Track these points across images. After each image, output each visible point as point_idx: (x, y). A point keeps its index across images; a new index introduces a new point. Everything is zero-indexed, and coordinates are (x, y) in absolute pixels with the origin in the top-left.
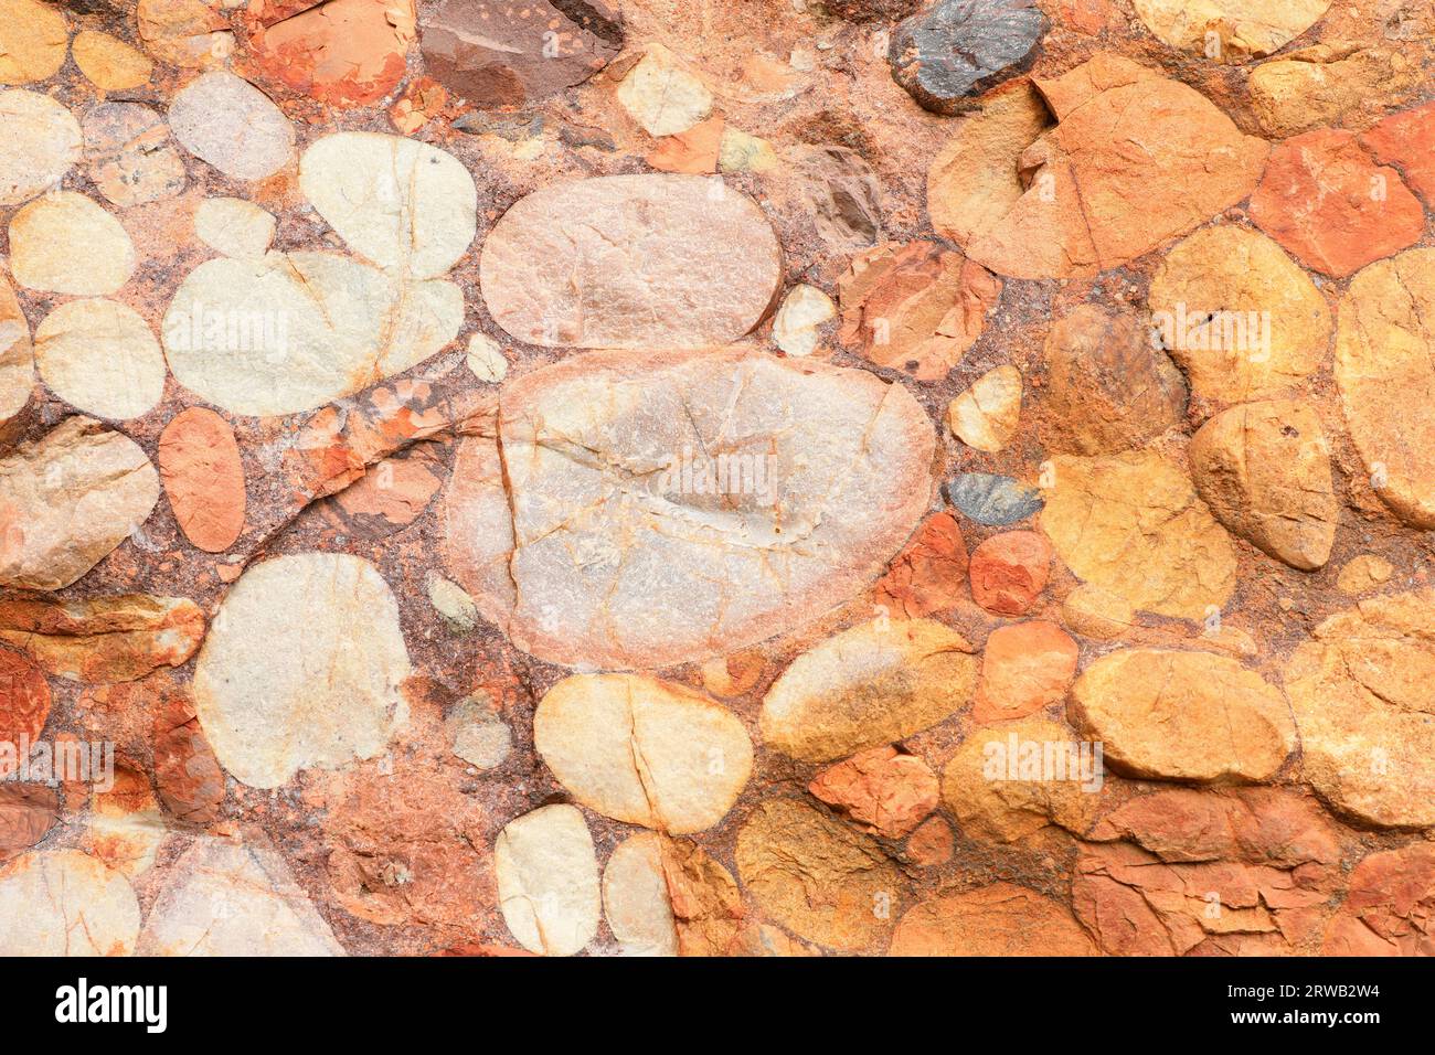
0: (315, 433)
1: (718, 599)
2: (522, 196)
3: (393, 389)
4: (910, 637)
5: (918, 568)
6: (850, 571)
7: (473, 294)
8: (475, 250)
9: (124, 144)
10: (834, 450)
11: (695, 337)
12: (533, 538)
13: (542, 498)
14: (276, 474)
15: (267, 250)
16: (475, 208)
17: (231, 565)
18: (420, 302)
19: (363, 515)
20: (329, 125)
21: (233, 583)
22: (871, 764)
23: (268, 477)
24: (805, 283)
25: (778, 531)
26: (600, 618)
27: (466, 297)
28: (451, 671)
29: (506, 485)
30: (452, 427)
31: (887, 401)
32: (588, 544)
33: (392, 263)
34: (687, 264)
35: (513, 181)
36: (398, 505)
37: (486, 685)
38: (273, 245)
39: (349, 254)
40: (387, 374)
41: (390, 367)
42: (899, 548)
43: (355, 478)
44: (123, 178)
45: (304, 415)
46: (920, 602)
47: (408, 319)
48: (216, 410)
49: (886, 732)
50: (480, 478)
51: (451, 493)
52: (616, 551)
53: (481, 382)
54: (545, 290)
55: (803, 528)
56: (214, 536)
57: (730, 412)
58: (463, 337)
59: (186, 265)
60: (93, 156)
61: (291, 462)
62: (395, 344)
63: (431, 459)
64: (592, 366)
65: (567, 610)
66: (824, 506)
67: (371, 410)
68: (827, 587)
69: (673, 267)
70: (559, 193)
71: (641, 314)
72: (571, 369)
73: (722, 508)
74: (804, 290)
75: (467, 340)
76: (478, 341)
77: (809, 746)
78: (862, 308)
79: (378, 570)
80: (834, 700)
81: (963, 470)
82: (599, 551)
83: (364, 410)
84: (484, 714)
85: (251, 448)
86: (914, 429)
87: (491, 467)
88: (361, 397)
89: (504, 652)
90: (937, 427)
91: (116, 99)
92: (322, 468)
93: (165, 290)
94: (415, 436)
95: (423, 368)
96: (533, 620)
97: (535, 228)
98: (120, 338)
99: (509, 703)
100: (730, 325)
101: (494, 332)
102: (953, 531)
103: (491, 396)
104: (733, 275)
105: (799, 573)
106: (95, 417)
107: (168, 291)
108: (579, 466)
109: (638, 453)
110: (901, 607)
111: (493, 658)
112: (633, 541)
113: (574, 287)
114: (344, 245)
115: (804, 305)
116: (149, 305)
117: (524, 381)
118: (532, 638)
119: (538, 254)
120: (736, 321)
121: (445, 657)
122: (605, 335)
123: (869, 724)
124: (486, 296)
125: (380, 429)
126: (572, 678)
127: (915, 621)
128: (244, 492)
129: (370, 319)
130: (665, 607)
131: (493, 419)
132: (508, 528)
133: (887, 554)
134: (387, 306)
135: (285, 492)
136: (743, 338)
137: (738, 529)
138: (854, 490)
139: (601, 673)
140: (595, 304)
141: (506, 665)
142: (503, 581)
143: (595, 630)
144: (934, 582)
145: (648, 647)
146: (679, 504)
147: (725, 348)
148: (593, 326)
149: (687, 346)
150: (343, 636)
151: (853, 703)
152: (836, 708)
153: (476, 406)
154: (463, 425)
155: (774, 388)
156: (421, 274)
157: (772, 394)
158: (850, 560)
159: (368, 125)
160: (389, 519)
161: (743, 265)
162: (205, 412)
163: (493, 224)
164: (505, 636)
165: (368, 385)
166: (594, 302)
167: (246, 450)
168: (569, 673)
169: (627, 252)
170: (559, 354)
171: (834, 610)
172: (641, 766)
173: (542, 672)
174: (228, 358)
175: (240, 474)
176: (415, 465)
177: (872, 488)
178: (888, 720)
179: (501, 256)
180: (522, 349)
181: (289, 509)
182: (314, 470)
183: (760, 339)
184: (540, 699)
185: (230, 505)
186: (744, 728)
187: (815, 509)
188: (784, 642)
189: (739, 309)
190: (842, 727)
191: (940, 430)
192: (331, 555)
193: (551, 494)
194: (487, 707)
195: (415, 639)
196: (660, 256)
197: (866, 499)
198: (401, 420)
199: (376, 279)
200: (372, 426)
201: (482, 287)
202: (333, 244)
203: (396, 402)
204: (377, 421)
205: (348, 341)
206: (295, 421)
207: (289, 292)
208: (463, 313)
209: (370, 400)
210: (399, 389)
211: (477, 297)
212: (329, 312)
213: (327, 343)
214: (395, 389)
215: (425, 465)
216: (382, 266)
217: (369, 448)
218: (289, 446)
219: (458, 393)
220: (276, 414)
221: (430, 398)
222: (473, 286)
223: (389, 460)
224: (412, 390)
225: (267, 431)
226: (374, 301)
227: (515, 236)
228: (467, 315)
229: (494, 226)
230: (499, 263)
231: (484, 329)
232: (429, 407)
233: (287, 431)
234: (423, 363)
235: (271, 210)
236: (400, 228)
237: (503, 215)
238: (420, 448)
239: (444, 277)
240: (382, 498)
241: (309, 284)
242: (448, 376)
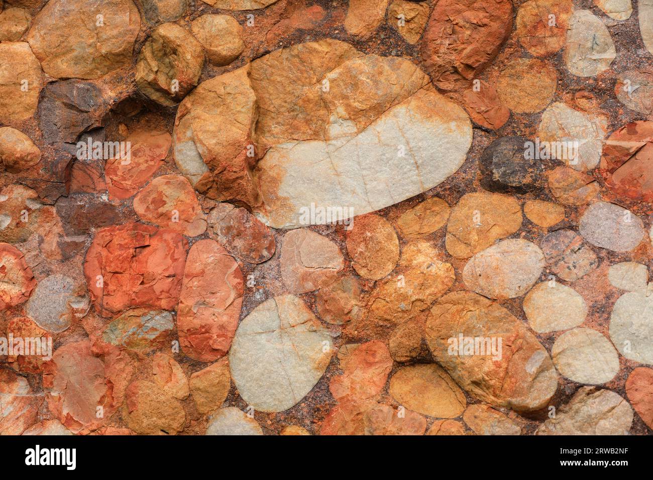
9: (564, 251)
15: (648, 283)
38: (650, 280)
44: (568, 267)
48: (647, 366)
59: (612, 300)
60: (551, 261)
91: (552, 230)
93: (605, 315)
98: (591, 344)
106: (591, 385)
107: (607, 316)
116: (600, 325)
162: (643, 369)
174: (646, 340)
235: (643, 263)
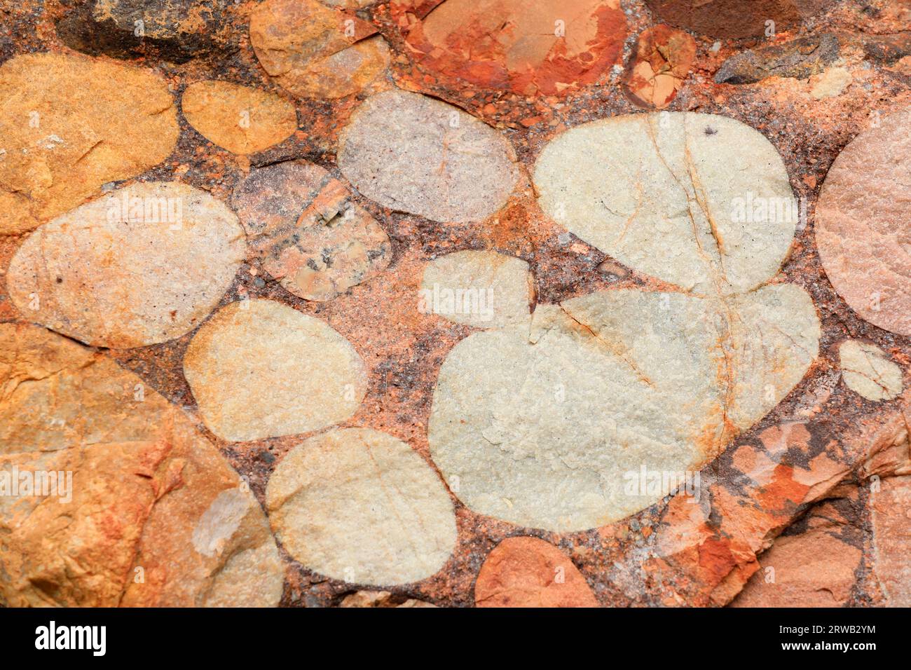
0: (675, 530)
2: (843, 146)
3: (758, 444)
7: (822, 291)
8: (805, 233)
9: (297, 219)
15: (532, 308)
16: (785, 178)
18: (755, 320)
20: (554, 123)
27: (815, 298)
30: (854, 473)
33: (701, 279)
35: (826, 127)
36: (814, 597)
38: (538, 298)
39: (641, 283)
40: (744, 427)
41: (745, 414)
43: (747, 575)
44: (311, 263)
45: (653, 509)
47: (745, 347)
48: (537, 534)
51: (880, 564)
53: (873, 404)
58: (828, 350)
59: (434, 354)
60: (265, 244)
61: (657, 577)
62: (740, 384)
67: (737, 480)
75: (835, 353)
76: (850, 351)
83: (729, 483)
85: (600, 572)
88: (720, 466)
91: (265, 162)
92: (702, 573)
93: (417, 394)
94: (809, 499)
95: (789, 406)
97: (875, 183)
98: (379, 474)
101: (867, 333)
103: (891, 418)
106: (378, 589)
107: (421, 395)
114: (629, 274)
116: (404, 420)
119: (892, 216)
124: (840, 289)
125: (760, 502)
129: (696, 360)
131: (904, 448)
134: (713, 337)
153: (877, 437)
154: (867, 466)
156: (743, 283)
159: (604, 108)
162: (524, 542)
163: (814, 193)
165: (724, 447)
167: (595, 577)
174: (530, 462)
176: (818, 539)
179: (841, 232)
182: (693, 580)
198: (783, 483)
199: (687, 306)
200: (746, 500)
201: (831, 279)
202: (616, 276)
203: (768, 460)
204: (751, 492)
205: (679, 397)
206: (645, 521)
207: (579, 353)
208: (817, 319)
209: (733, 466)
210: (766, 442)
211: (828, 294)
212: (641, 366)
213: (652, 407)
214: (761, 443)
215: (832, 534)
216: (689, 287)
217: (753, 530)
218: (646, 556)
219: (847, 426)
220: (616, 519)
221: (811, 443)
222: (818, 281)
223: (784, 540)
224: (784, 439)
225: (613, 545)
226: (693, 336)
227: (850, 200)
228: (823, 321)
229: (818, 196)
230: (843, 241)
231: (853, 333)
232: (814, 455)
233: (638, 537)
234: (788, 400)
235: (518, 253)
236: (696, 231)
237: (825, 178)
238: (818, 513)
239: (776, 279)
240: (790, 593)
241: (602, 336)
242: (826, 408)
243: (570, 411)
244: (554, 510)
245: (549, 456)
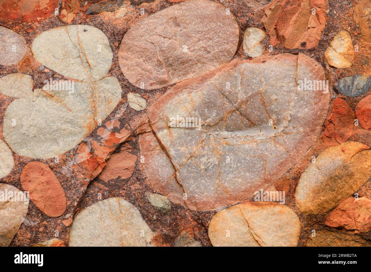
0: (81, 155)
1: (262, 163)
2: (125, 32)
4: (343, 151)
5: (336, 123)
6: (309, 133)
7: (121, 78)
8: (115, 60)
10: (285, 89)
11: (215, 64)
12: (181, 165)
13: (179, 148)
14: (72, 177)
15: (33, 90)
16: (109, 44)
17: (68, 219)
18: (102, 89)
19: (112, 180)
20: (37, 31)
21: (71, 226)
22: (347, 206)
23: (69, 179)
24: (249, 27)
25: (275, 128)
26: (219, 186)
27: (119, 80)
28: (169, 228)
29: (163, 148)
30: (134, 133)
31: (299, 62)
32: (204, 160)
33: (85, 77)
34: (201, 36)
35: (120, 27)
36: (124, 171)
37: (185, 229)
38: (35, 87)
39: (66, 79)
40: (100, 122)
41: (100, 118)
42: (325, 118)
43: (103, 167)
45: (74, 149)
46: (342, 136)
47: (99, 97)
48: (38, 160)
49: (348, 192)
50: (151, 149)
51: (142, 160)
52: (215, 158)
53: (138, 111)
54: (149, 66)
55: (285, 123)
56: (56, 210)
57: (239, 88)
58: (124, 96)
59: (3, 107)
61: (76, 170)
62: (98, 109)
63: (129, 149)
64: (179, 90)
65: (205, 188)
66: (290, 112)
67: (99, 138)
68: (303, 143)
69: (196, 40)
70: (140, 26)
71: (190, 63)
72: (171, 94)
73: (250, 127)
74: (250, 30)
75: (126, 97)
76: (131, 96)
77: (319, 207)
78: (275, 29)
79: (126, 200)
80: (323, 186)
81: (339, 78)
82: (209, 161)
83: (96, 139)
84: (188, 240)
85: (58, 170)
86: (314, 69)
87: (154, 143)
88: (93, 134)
89: (187, 213)
90: (322, 65)
92: (89, 168)
94: (120, 142)
95: (113, 114)
96: (194, 197)
97: (136, 43)
99: (196, 232)
100: (226, 54)
101: (136, 90)
102: (344, 104)
103: (144, 116)
104: (220, 34)
105: (289, 141)
108: (188, 131)
109: (209, 117)
110: (335, 140)
111: (184, 217)
112: (221, 152)
113: (160, 61)
114: (63, 77)
115: (252, 36)
117: (155, 105)
118: (196, 204)
119: (141, 53)
120: (228, 52)
121: (164, 224)
122: (179, 76)
123: (340, 191)
124: (127, 77)
125: (106, 144)
126: (218, 214)
127: (343, 144)
128: (62, 189)
129: (85, 102)
130: (242, 173)
131: (148, 124)
132: (170, 165)
133: (321, 122)
134: (89, 95)
135: (78, 182)
136: (234, 58)
137: (259, 133)
138: (299, 101)
139: (227, 208)
140: (171, 65)
141: (189, 218)
142: (176, 186)
143: (219, 192)
144: (344, 126)
145: (242, 191)
146: (233, 131)
147: (228, 64)
148: (173, 74)
149: (213, 68)
150: (122, 230)
151: (331, 185)
152: (325, 189)
153: (140, 122)
154: (137, 130)
155: (253, 73)
156: (98, 77)
157: (253, 76)
158: (308, 129)
159: (53, 25)
160: (122, 178)
161: (223, 29)
162: (35, 163)
163: (118, 48)
164: (185, 207)
165: (94, 128)
166: (170, 64)
167: (56, 172)
168: (215, 213)
169: (176, 40)
170: (165, 89)
171: (309, 151)
172: (257, 238)
173: (205, 216)
174: (35, 138)
175: (58, 182)
176: (124, 153)
177: (306, 98)
178: (347, 187)
179: (126, 59)
180: (149, 93)
181: (82, 189)
182: (86, 170)
183: (240, 56)
184: (208, 227)
185: (58, 196)
186: (291, 209)
187: (287, 114)
188: (295, 170)
189: (228, 47)
190: (330, 196)
191: (324, 66)
192: (105, 201)
193: (182, 145)
194: (188, 237)
195: (150, 221)
196: (189, 37)
197: (305, 103)
198: (112, 138)
199: (81, 86)
200: (102, 144)
201: (124, 74)
202: (58, 78)
203: (108, 131)
204: (103, 142)
205: (80, 114)
206: (71, 153)
207: (48, 103)
208: (120, 87)
209: (97, 134)
210: (107, 126)
211: (123, 79)
212: (68, 105)
213: (72, 118)
214: (105, 126)
215: (128, 152)
216: (81, 80)
217: (104, 153)
218: (72, 164)
219: (131, 119)
220: (62, 153)
221: (120, 125)
222: (120, 75)
223: (114, 155)
224: (112, 124)
225: (62, 161)
226: (83, 95)
227: (129, 49)
228: (122, 87)
229: (119, 48)
230: (127, 62)
231: (131, 90)
232: (121, 129)
233: (69, 158)
234: (113, 112)
235: (28, 73)
236: (82, 62)
237: (121, 42)
238: (124, 146)
239: (107, 75)
240: (116, 171)
241: (55, 97)
242: (124, 114)
243: (46, 121)
244: (43, 152)
245: (41, 136)
